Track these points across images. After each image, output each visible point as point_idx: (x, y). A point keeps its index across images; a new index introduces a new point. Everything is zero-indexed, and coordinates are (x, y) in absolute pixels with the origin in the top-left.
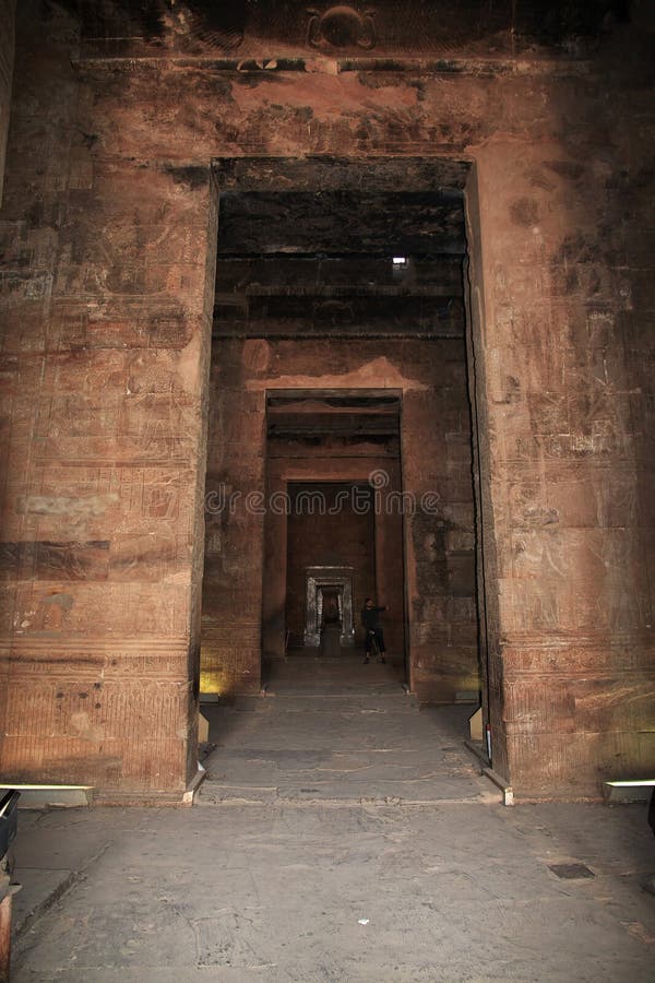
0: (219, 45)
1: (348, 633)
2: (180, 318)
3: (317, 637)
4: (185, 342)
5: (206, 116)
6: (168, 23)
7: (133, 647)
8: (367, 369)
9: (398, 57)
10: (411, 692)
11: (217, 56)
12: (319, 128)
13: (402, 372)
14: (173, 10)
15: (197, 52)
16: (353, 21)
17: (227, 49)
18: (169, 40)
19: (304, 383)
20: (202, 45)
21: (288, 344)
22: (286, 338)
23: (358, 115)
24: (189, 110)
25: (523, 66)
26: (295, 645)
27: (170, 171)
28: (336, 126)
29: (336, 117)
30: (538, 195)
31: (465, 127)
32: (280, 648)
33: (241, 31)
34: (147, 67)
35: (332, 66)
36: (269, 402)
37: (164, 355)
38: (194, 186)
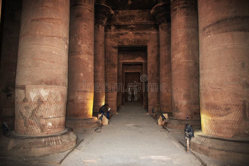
0: (118, 30)
1: (136, 99)
2: (115, 65)
3: (130, 99)
4: (115, 67)
5: (117, 40)
6: (112, 28)
7: (111, 99)
8: (137, 59)
9: (139, 32)
10: (143, 107)
11: (117, 32)
12: (130, 41)
13: (143, 59)
14: (112, 27)
15: (115, 31)
16: (133, 27)
17: (119, 31)
18: (112, 30)
19: (128, 61)
20: (116, 30)
21: (125, 55)
22: (125, 54)
23: (134, 39)
24: (115, 39)
25: (154, 33)
26: (126, 100)
27: (113, 47)
28: (131, 41)
29: (132, 40)
30: (155, 49)
31: (146, 41)
32: (124, 101)
33: (120, 29)
34: (110, 34)
35: (131, 33)
36: (123, 64)
37: (113, 69)
38: (116, 49)
